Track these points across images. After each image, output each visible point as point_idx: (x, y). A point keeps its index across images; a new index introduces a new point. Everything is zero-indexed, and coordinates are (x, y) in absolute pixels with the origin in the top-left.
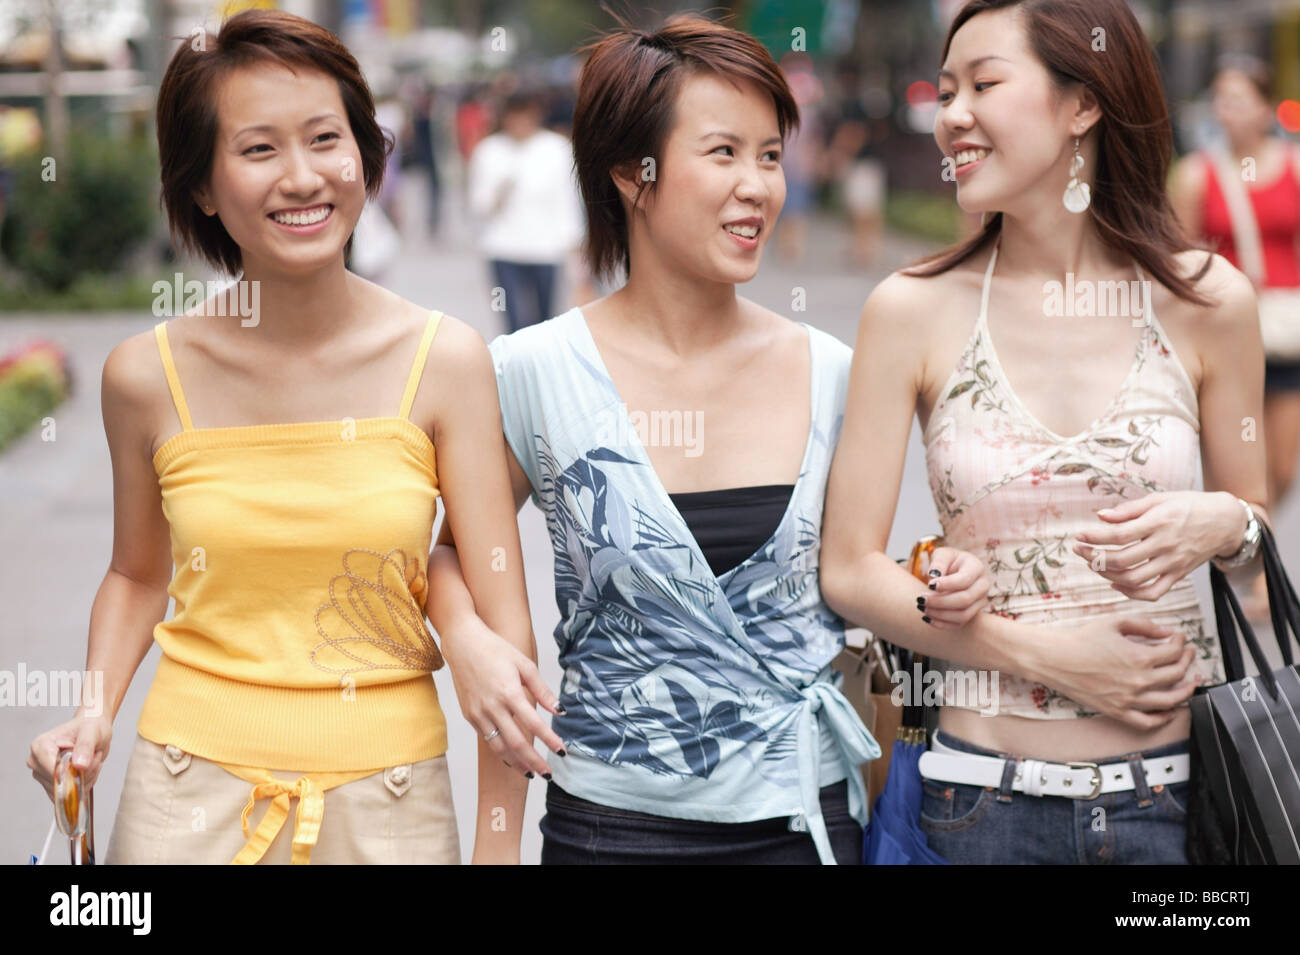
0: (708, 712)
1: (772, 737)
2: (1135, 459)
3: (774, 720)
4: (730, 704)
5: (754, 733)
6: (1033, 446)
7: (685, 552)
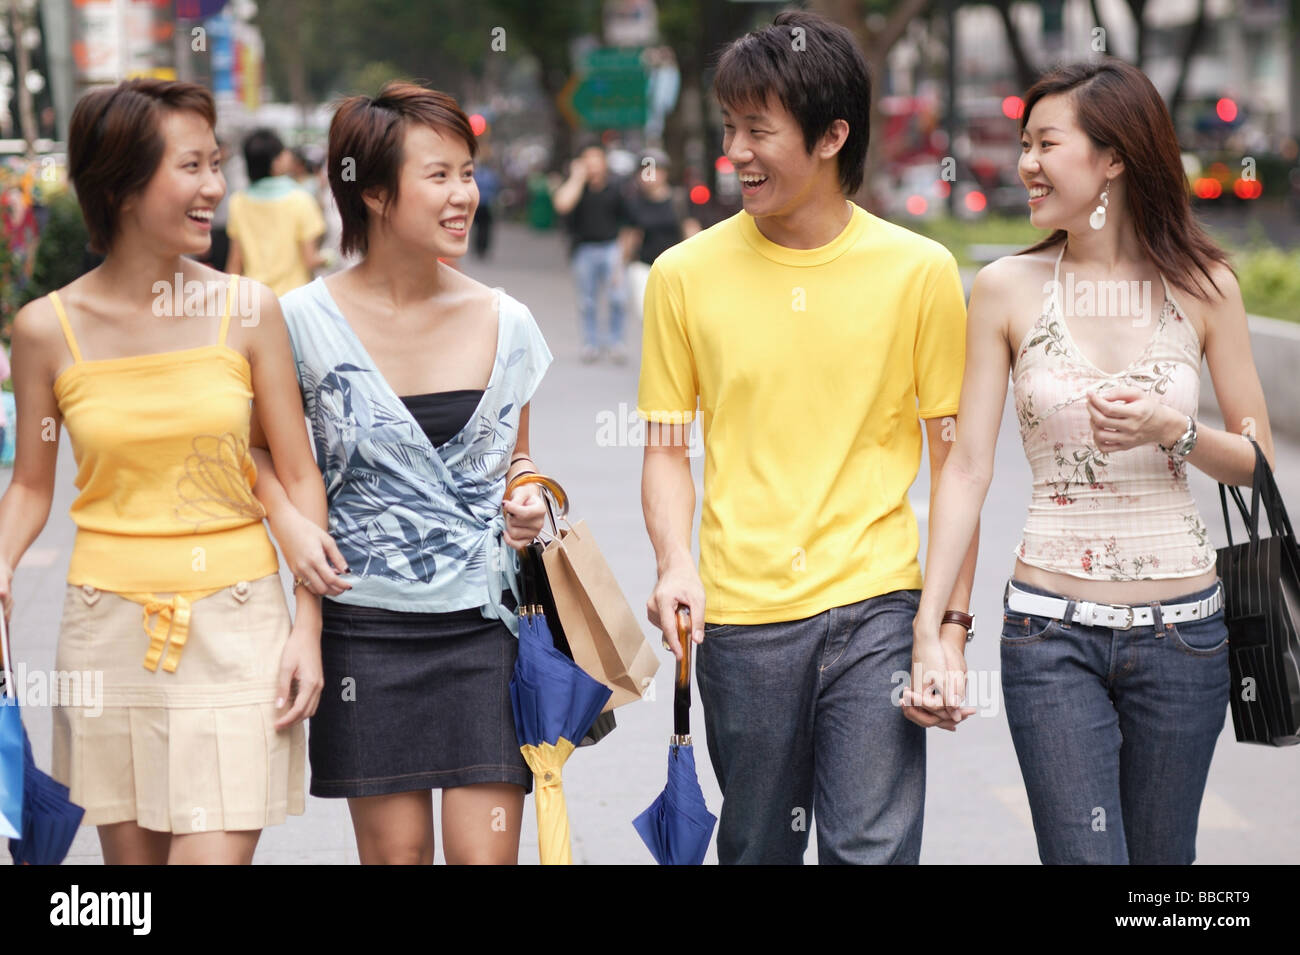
0: (425, 536)
1: (470, 555)
2: (1157, 390)
3: (470, 543)
4: (439, 530)
5: (458, 552)
6: (1088, 379)
7: (407, 426)
